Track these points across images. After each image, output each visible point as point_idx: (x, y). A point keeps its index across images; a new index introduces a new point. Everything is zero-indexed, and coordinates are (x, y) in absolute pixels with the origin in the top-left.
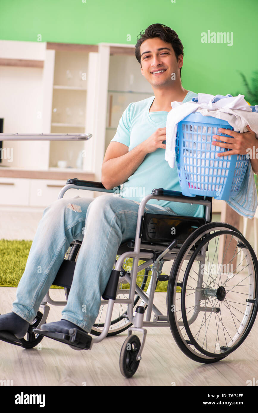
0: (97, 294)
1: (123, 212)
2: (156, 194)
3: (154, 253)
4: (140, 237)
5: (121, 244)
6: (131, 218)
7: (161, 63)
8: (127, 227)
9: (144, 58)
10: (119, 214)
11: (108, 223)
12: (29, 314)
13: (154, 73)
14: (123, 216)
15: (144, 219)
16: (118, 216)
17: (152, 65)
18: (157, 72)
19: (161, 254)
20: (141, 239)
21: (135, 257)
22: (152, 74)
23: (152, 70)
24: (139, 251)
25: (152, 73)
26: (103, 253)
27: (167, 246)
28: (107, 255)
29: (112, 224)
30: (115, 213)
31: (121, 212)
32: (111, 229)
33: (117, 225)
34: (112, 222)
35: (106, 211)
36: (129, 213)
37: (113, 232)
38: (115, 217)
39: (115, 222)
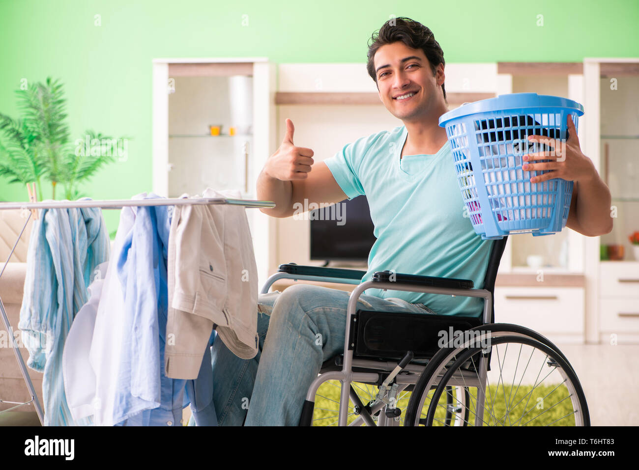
1: (322, 310)
2: (378, 281)
3: (379, 373)
4: (350, 348)
6: (337, 319)
7: (408, 82)
8: (331, 333)
9: (381, 76)
10: (313, 313)
11: (295, 327)
13: (398, 98)
14: (323, 316)
15: (355, 320)
16: (312, 315)
17: (393, 87)
18: (402, 97)
20: (354, 352)
21: (344, 380)
22: (394, 100)
23: (394, 94)
24: (351, 370)
25: (395, 98)
26: (288, 375)
27: (398, 362)
28: (293, 378)
29: (302, 328)
30: (305, 312)
31: (317, 311)
32: (300, 337)
33: (309, 330)
34: (301, 326)
35: (292, 309)
36: (333, 310)
37: (303, 342)
38: (305, 318)
39: (306, 325)
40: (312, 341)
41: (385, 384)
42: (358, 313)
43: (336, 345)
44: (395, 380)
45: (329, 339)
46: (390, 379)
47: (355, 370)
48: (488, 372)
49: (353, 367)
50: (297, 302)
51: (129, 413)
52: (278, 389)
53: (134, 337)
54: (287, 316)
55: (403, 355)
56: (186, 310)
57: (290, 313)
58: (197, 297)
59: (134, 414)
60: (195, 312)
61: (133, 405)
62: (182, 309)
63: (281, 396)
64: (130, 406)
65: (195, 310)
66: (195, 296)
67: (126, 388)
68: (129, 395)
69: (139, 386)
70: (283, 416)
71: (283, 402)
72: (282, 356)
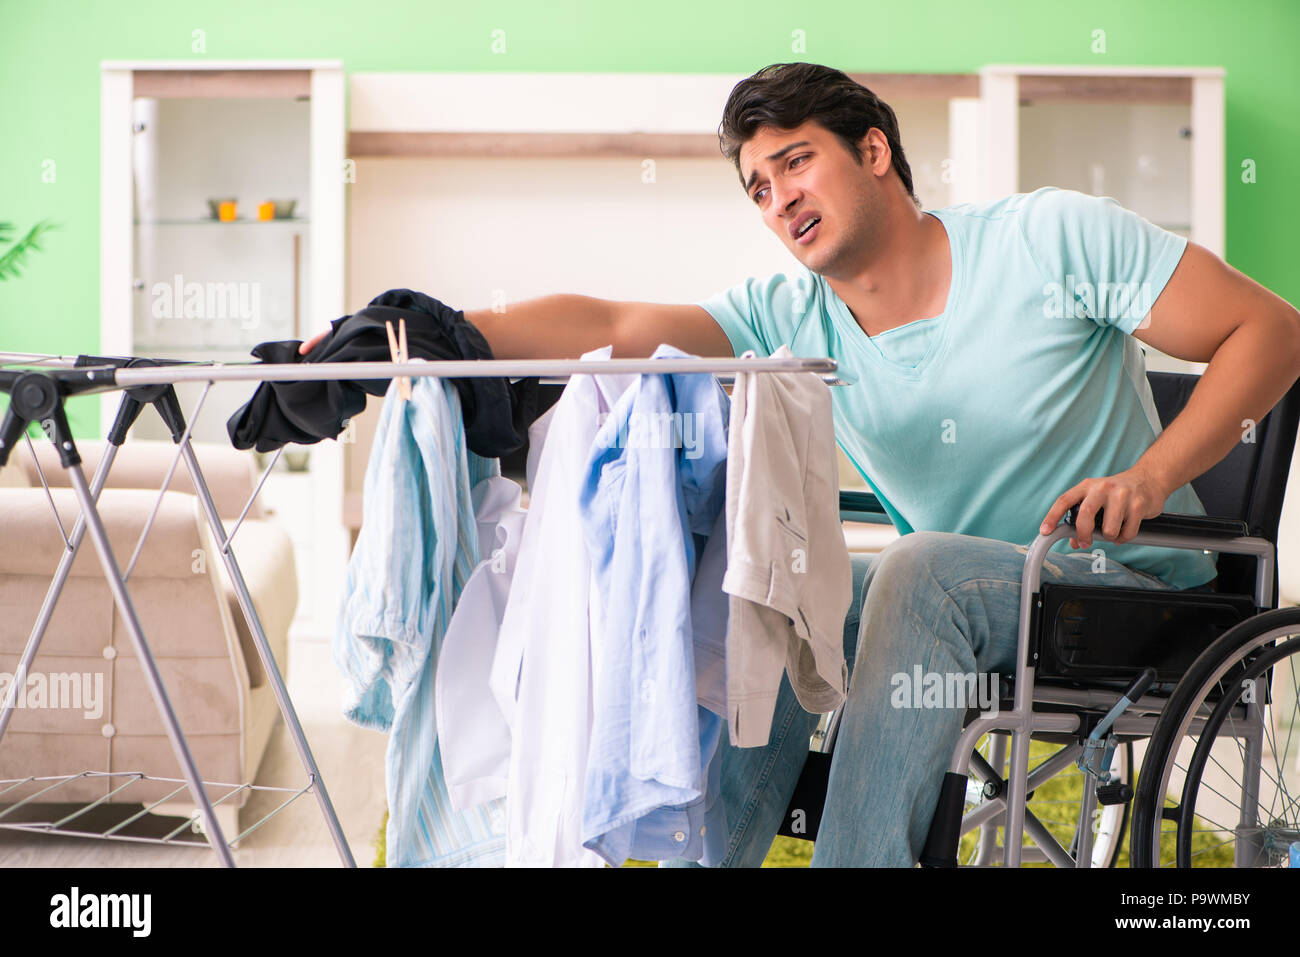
0: (901, 857)
1: (976, 585)
3: (1077, 713)
4: (1030, 663)
6: (1004, 603)
8: (992, 632)
11: (927, 622)
14: (977, 599)
15: (1040, 604)
16: (958, 598)
19: (1103, 716)
20: (1037, 671)
21: (1017, 730)
24: (1031, 709)
26: (916, 723)
27: (1123, 691)
28: (926, 729)
29: (939, 625)
30: (946, 591)
31: (965, 588)
32: (938, 644)
33: (954, 628)
34: (938, 621)
35: (918, 587)
36: (994, 586)
37: (945, 654)
38: (948, 605)
39: (950, 620)
40: (958, 651)
41: (1094, 735)
42: (1042, 589)
45: (986, 645)
46: (1103, 725)
47: (1038, 708)
49: (1034, 703)
50: (929, 571)
51: (623, 813)
53: (637, 652)
54: (910, 602)
55: (1135, 676)
56: (754, 598)
57: (914, 595)
58: (773, 570)
59: (633, 815)
60: (771, 603)
61: (631, 797)
62: (746, 596)
63: (900, 768)
64: (623, 799)
65: (772, 598)
66: (771, 569)
67: (617, 761)
68: (625, 775)
69: (653, 755)
71: (906, 781)
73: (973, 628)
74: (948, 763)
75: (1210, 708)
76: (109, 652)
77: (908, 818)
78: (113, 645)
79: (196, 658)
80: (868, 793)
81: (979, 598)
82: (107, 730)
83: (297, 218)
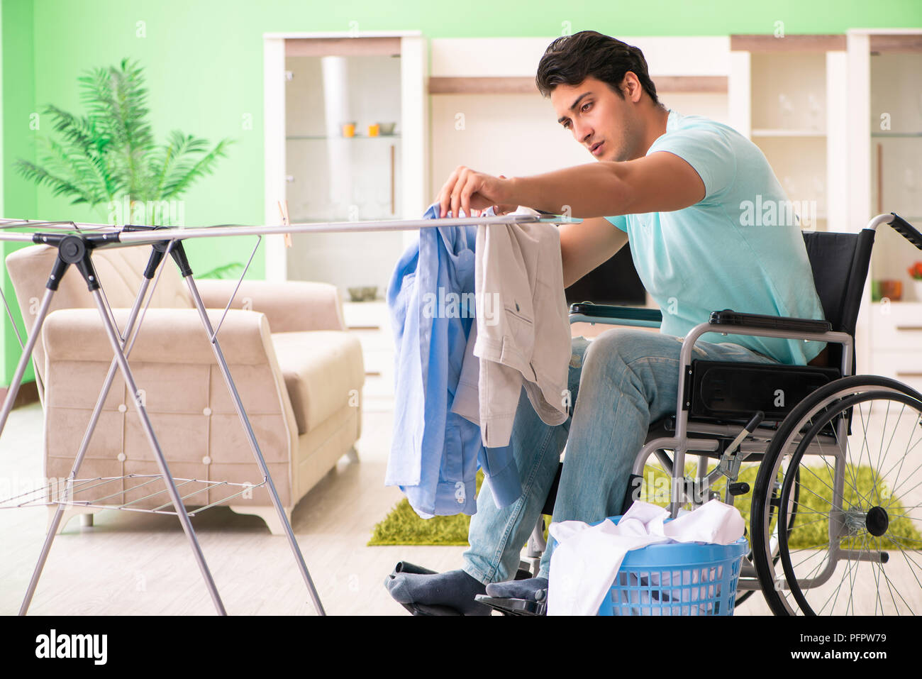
1: (646, 361)
2: (717, 322)
3: (718, 439)
4: (685, 408)
5: (650, 425)
6: (666, 372)
8: (659, 390)
10: (636, 365)
11: (616, 383)
12: (495, 574)
14: (648, 370)
15: (690, 372)
16: (635, 368)
19: (731, 442)
20: (689, 413)
21: (677, 449)
24: (686, 436)
26: (609, 444)
27: (744, 425)
28: (615, 448)
29: (623, 385)
30: (627, 364)
31: (640, 362)
32: (622, 395)
33: (632, 386)
34: (622, 382)
35: (610, 362)
36: (660, 361)
37: (627, 402)
38: (627, 372)
39: (629, 382)
40: (636, 401)
41: (727, 453)
42: (693, 363)
43: (664, 405)
44: (739, 448)
45: (656, 397)
46: (733, 447)
47: (690, 435)
48: (848, 437)
49: (688, 433)
50: (616, 351)
52: (597, 462)
54: (605, 370)
55: (751, 416)
56: (493, 359)
57: (607, 366)
58: (504, 342)
60: (504, 362)
63: (600, 471)
65: (503, 359)
66: (502, 341)
70: (604, 496)
71: (603, 480)
72: (600, 420)
73: (646, 386)
74: (631, 468)
75: (802, 437)
76: (207, 411)
77: (606, 502)
78: (210, 406)
79: (262, 415)
80: (582, 487)
81: (649, 368)
82: (206, 460)
83: (396, 135)
